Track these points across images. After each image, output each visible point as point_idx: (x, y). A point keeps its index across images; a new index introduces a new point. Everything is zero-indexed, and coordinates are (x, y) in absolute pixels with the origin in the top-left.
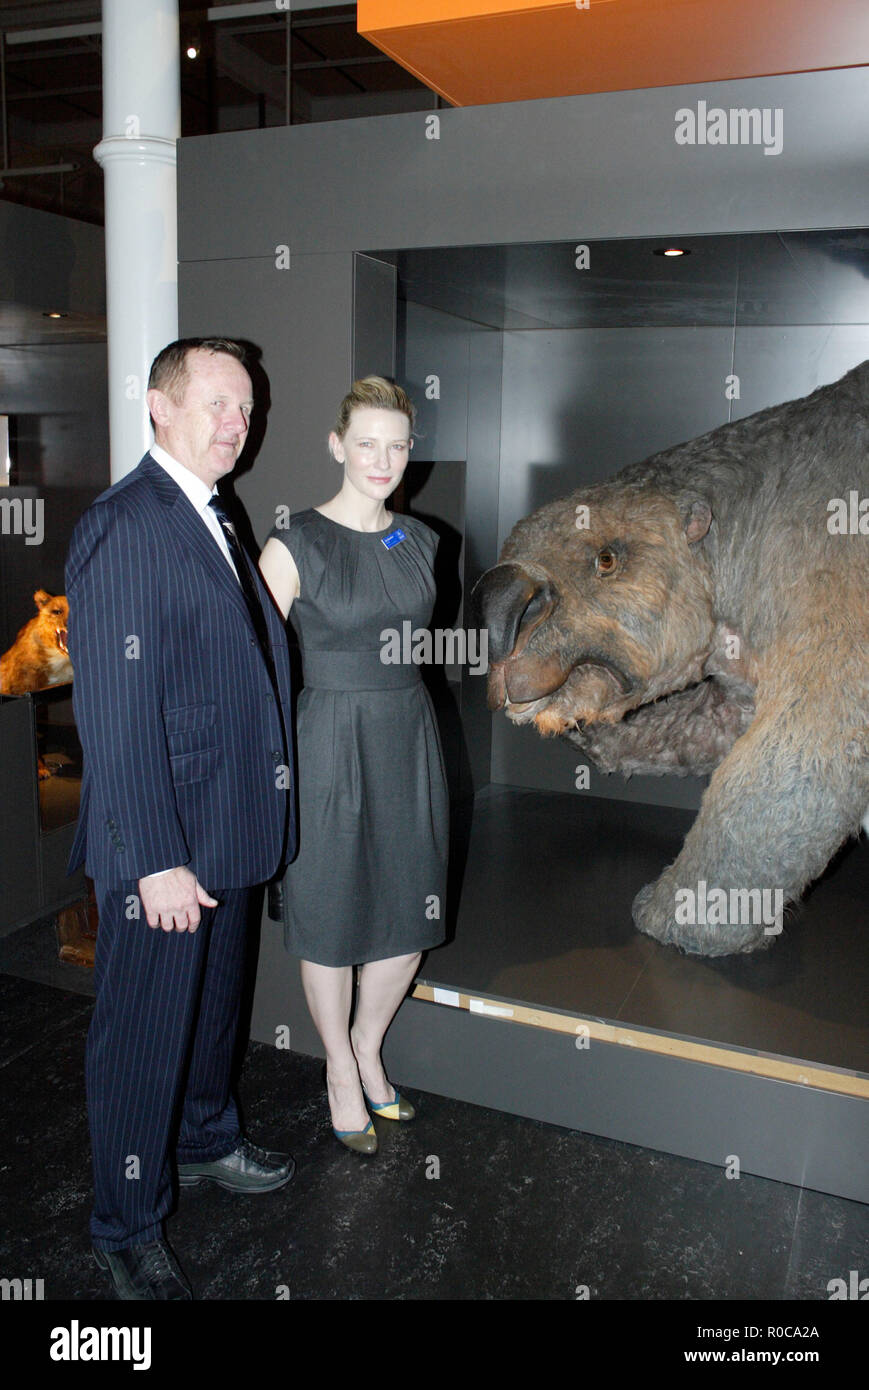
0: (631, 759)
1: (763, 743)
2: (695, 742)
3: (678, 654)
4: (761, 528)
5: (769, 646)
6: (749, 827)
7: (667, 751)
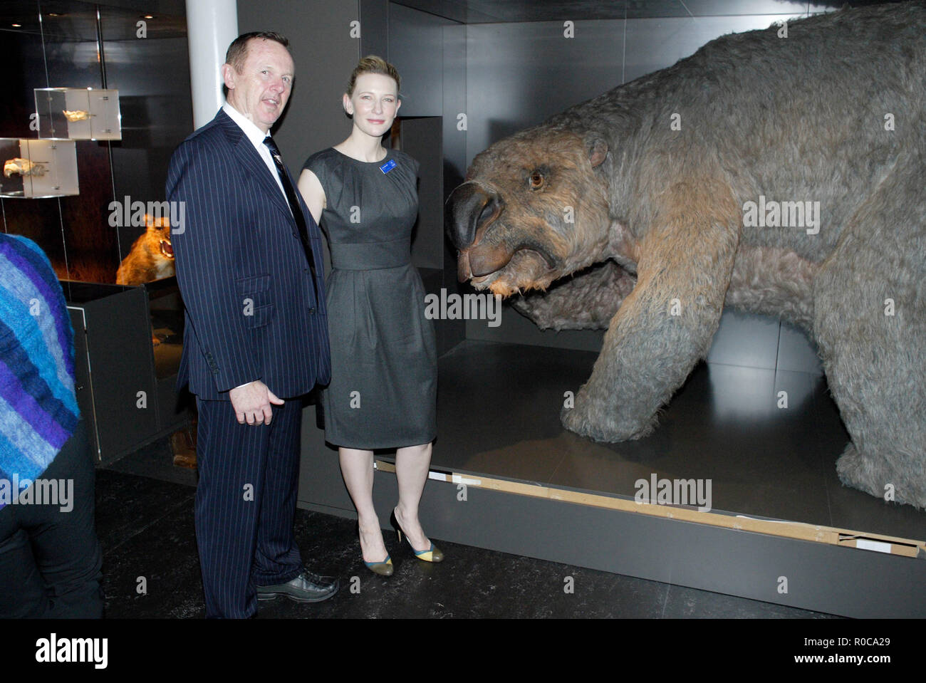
0: (560, 318)
1: (642, 298)
2: (603, 305)
3: (586, 242)
4: (641, 156)
5: (646, 235)
6: (634, 355)
7: (584, 312)
